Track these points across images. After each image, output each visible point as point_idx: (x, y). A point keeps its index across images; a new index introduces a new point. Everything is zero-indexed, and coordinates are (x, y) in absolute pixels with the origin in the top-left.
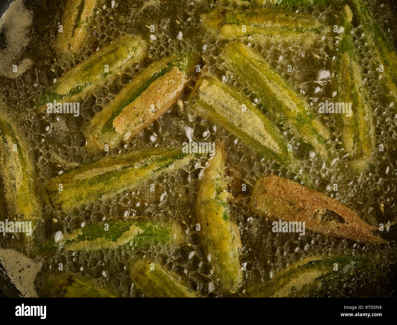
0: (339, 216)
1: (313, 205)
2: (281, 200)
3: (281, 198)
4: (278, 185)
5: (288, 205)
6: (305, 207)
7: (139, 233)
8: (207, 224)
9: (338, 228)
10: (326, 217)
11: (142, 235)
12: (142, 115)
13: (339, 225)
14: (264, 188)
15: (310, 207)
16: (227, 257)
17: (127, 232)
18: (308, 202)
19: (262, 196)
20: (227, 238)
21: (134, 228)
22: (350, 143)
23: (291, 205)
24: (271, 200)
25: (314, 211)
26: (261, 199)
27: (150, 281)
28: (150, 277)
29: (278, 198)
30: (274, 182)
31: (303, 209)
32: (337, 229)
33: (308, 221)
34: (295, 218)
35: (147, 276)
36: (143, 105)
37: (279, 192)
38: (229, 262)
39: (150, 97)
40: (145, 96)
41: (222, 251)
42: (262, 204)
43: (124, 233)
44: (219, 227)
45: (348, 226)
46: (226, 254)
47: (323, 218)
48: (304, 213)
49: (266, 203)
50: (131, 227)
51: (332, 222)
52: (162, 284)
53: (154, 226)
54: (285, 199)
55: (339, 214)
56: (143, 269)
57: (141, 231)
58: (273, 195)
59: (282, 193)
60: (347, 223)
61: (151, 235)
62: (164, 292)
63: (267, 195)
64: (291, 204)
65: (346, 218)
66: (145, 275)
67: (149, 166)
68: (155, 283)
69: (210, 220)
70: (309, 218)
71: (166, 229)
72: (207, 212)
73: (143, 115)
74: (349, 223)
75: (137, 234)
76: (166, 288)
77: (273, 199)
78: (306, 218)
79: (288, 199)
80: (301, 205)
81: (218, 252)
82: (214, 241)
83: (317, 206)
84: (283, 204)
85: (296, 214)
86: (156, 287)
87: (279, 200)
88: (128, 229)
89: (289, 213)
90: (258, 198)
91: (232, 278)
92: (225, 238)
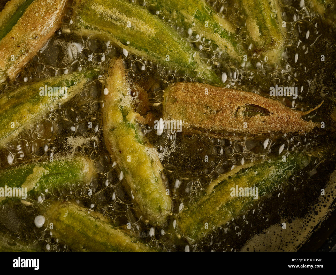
0: (263, 108)
1: (231, 103)
2: (195, 105)
3: (195, 103)
4: (187, 91)
5: (204, 109)
6: (223, 107)
7: (44, 173)
8: (120, 152)
9: (264, 121)
10: (247, 113)
11: (48, 176)
12: (23, 45)
13: (265, 118)
14: (173, 97)
15: (228, 106)
16: (149, 183)
17: (31, 176)
18: (225, 101)
19: (174, 106)
20: (145, 162)
21: (37, 169)
22: (256, 33)
23: (207, 109)
24: (184, 108)
25: (234, 109)
26: (173, 109)
27: (68, 226)
28: (67, 222)
29: (191, 104)
30: (182, 89)
31: (221, 109)
32: (263, 123)
33: (230, 122)
34: (215, 122)
35: (63, 221)
36: (22, 33)
37: (191, 97)
38: (153, 188)
39: (29, 23)
40: (22, 23)
41: (142, 178)
42: (175, 115)
43: (28, 177)
44: (134, 152)
45: (274, 116)
46: (147, 181)
47: (245, 115)
48: (223, 114)
49: (179, 112)
50: (35, 170)
51: (256, 116)
52: (83, 227)
53: (60, 164)
54: (199, 103)
55: (261, 106)
56: (58, 214)
57: (47, 172)
58: (185, 102)
59: (195, 97)
60: (273, 114)
61: (58, 174)
62: (85, 236)
63: (178, 104)
64: (207, 107)
65: (270, 109)
66: (61, 221)
67: (41, 99)
68: (73, 228)
69: (122, 146)
70: (231, 119)
71: (73, 165)
72: (116, 138)
73: (25, 45)
74: (275, 113)
75: (42, 175)
76: (87, 230)
77: (187, 106)
78: (228, 118)
79: (203, 102)
80: (219, 105)
81: (138, 179)
82: (131, 169)
83: (236, 103)
84: (199, 109)
85: (215, 116)
86: (75, 231)
87: (193, 106)
88: (31, 172)
89: (208, 118)
90: (170, 110)
91: (159, 205)
92: (143, 162)
